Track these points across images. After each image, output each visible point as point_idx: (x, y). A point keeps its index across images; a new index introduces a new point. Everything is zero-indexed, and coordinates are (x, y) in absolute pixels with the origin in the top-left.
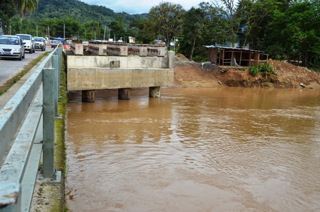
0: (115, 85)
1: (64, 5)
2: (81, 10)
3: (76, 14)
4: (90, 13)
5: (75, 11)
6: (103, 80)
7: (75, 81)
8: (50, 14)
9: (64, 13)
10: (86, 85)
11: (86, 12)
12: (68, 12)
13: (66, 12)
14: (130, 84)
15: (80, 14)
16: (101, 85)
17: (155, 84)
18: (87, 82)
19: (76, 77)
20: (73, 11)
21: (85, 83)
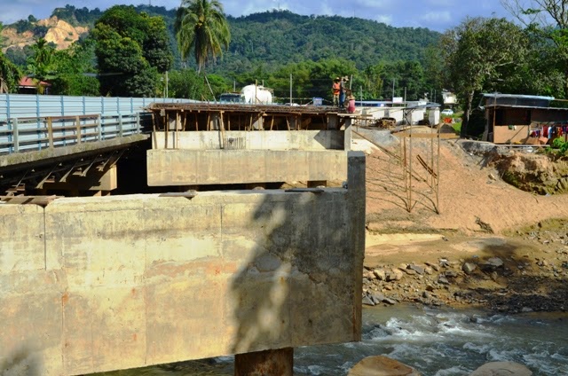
0: (233, 178)
1: (344, 32)
2: (377, 40)
3: (365, 48)
4: (394, 45)
5: (364, 44)
6: (210, 170)
7: (160, 171)
8: (315, 53)
9: (341, 49)
10: (179, 177)
11: (386, 43)
12: (350, 46)
13: (344, 47)
14: (261, 176)
15: (373, 49)
16: (207, 177)
17: (311, 177)
18: (182, 173)
19: (163, 165)
20: (359, 43)
21: (179, 174)
